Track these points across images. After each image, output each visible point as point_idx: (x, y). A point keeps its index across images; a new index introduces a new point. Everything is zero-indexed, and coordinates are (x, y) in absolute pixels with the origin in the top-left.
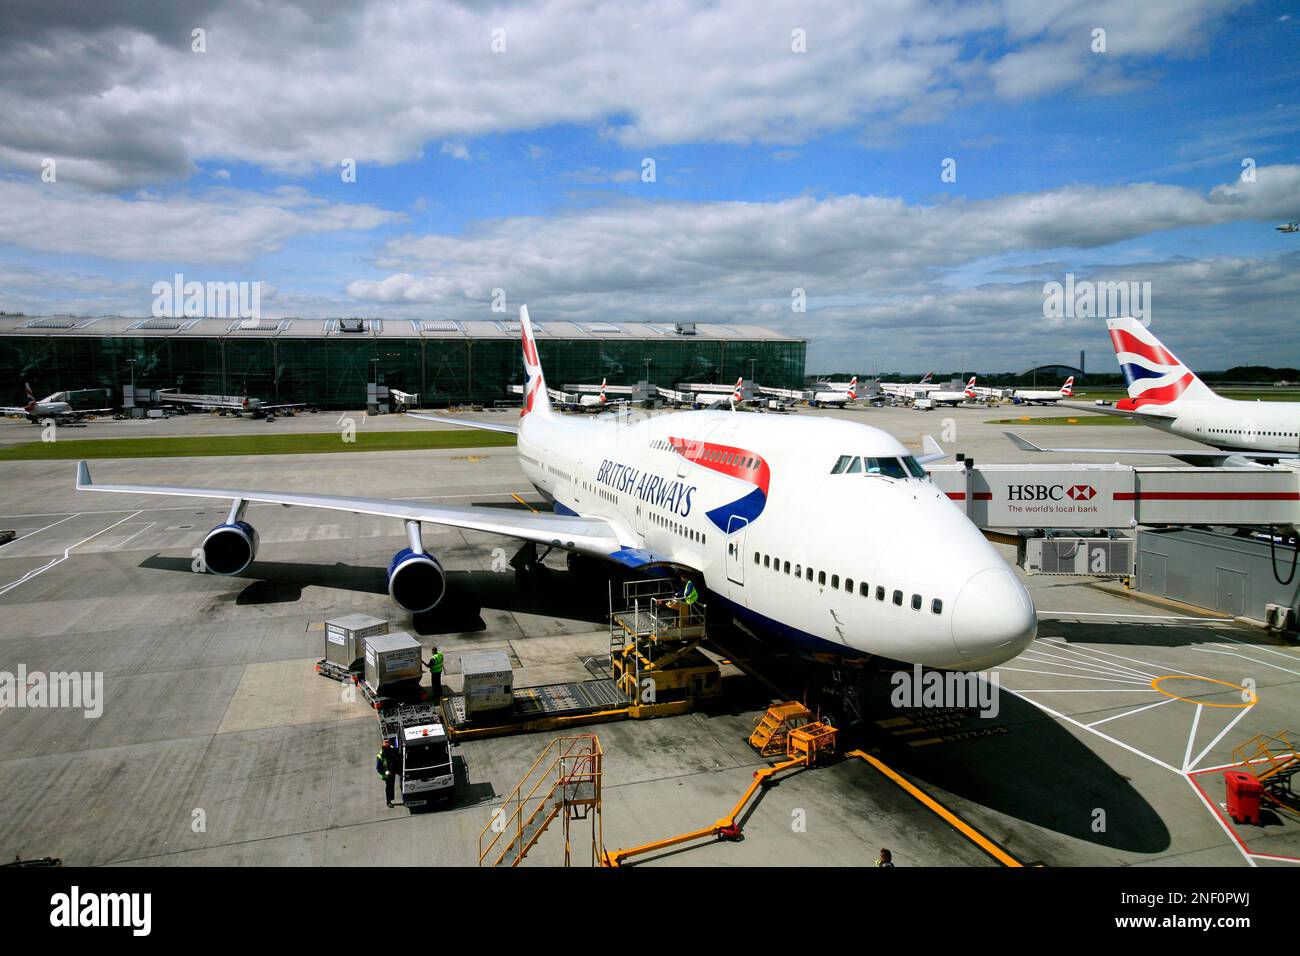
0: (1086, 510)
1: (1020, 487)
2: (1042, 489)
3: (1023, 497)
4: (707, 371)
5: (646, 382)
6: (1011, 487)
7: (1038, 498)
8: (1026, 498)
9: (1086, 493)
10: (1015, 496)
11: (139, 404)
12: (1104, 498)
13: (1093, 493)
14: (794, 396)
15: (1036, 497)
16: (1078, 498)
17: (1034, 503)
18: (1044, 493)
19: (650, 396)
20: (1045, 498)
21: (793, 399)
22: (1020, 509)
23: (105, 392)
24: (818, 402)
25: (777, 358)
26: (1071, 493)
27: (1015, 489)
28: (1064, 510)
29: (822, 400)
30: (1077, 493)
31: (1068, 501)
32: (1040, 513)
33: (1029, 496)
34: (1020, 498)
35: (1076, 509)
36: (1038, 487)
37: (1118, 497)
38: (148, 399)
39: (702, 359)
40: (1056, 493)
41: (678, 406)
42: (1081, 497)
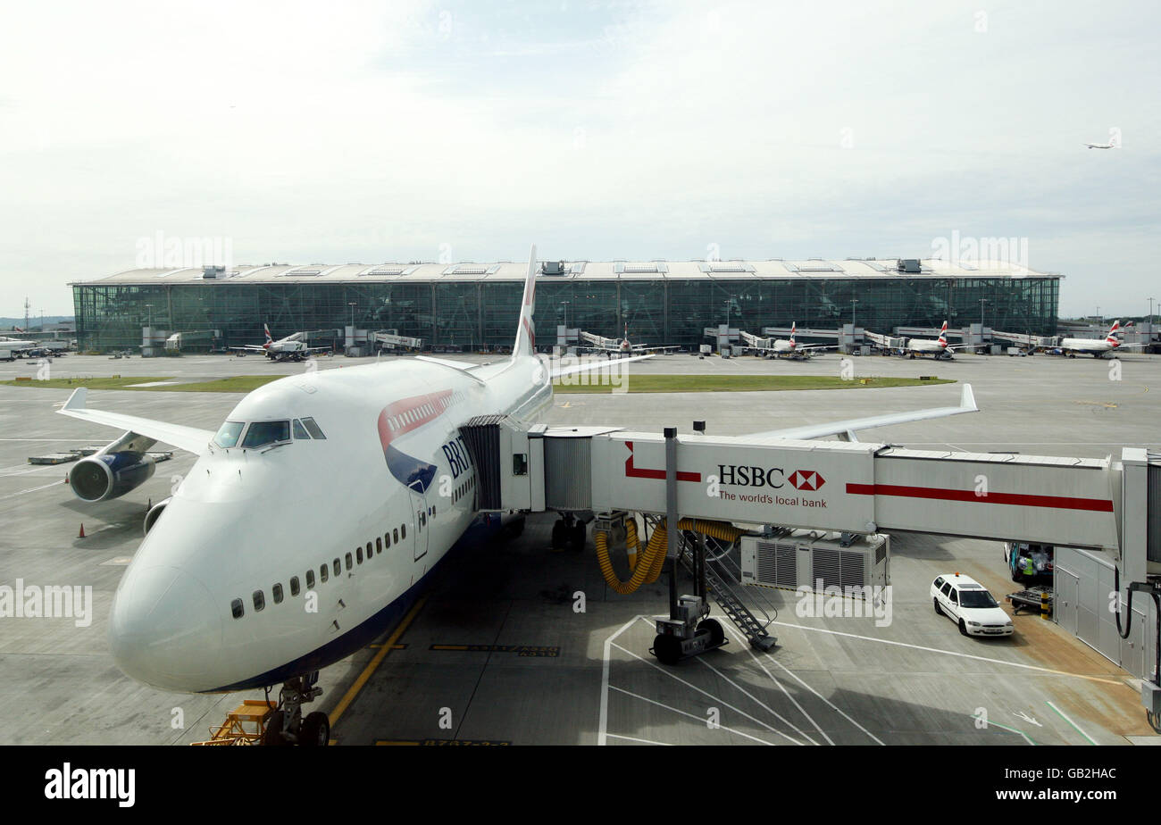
0: (812, 504)
1: (733, 468)
2: (758, 473)
3: (736, 482)
4: (936, 313)
5: (851, 326)
6: (722, 467)
7: (754, 484)
8: (739, 483)
9: (812, 481)
10: (727, 479)
11: (358, 344)
12: (833, 490)
13: (820, 481)
14: (1032, 342)
15: (751, 482)
16: (801, 488)
17: (749, 490)
18: (761, 477)
19: (857, 341)
20: (763, 484)
21: (1032, 346)
22: (733, 497)
23: (336, 332)
24: (1065, 351)
25: (1025, 298)
26: (793, 479)
27: (727, 470)
28: (785, 502)
29: (1071, 348)
30: (801, 480)
31: (790, 491)
32: (757, 503)
33: (743, 481)
34: (733, 482)
35: (800, 501)
36: (754, 469)
37: (852, 489)
38: (365, 339)
39: (936, 300)
40: (775, 478)
41: (886, 352)
42: (806, 487)
